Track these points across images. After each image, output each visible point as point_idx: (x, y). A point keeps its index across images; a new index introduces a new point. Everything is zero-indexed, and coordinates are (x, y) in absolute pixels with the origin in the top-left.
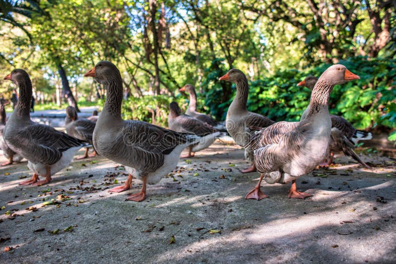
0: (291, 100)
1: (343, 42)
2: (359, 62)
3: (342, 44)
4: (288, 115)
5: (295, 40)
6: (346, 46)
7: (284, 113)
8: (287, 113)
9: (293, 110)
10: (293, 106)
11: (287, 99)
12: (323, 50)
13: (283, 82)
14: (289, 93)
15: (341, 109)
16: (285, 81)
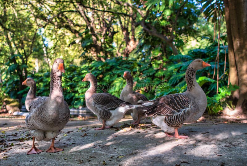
0: (75, 87)
1: (108, 46)
2: (120, 61)
3: (107, 48)
4: (74, 98)
5: (73, 43)
6: (110, 49)
7: (71, 97)
8: (73, 97)
9: (77, 95)
10: (77, 92)
11: (72, 87)
12: (95, 51)
13: (68, 74)
14: (73, 82)
15: (112, 93)
16: (69, 73)
